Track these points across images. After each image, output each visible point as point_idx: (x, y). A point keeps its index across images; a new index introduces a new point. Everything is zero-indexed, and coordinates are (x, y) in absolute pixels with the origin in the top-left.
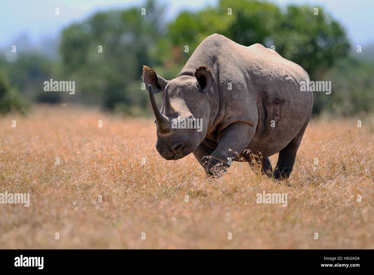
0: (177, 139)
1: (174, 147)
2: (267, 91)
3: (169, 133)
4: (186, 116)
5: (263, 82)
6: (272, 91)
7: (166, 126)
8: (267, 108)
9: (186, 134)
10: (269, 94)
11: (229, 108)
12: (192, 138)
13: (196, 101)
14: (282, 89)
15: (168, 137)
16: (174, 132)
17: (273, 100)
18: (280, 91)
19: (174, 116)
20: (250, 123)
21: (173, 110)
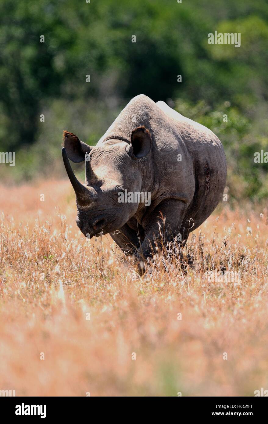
0: (99, 211)
1: (95, 222)
2: (199, 159)
3: (89, 205)
4: (112, 185)
5: (195, 149)
6: (203, 159)
7: (86, 197)
8: (199, 179)
9: (111, 207)
10: (201, 163)
11: (163, 183)
12: (118, 211)
13: (125, 168)
14: (211, 157)
15: (89, 209)
16: (96, 203)
17: (205, 170)
18: (209, 159)
19: (96, 185)
20: (184, 200)
21: (96, 178)
